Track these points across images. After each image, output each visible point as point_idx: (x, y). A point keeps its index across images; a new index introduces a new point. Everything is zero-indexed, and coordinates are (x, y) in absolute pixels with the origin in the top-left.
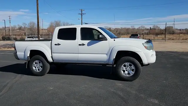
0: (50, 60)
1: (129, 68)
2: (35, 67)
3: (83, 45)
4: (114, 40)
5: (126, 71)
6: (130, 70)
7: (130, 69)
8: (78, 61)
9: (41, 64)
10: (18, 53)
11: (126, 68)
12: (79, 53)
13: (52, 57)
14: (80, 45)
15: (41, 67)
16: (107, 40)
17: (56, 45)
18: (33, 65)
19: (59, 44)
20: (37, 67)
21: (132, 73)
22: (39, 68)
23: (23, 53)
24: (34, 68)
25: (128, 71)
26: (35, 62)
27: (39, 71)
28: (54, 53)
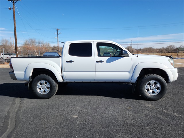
0: (60, 79)
1: (153, 86)
2: (40, 89)
3: (102, 62)
4: (137, 56)
5: (151, 89)
6: (155, 89)
7: (155, 87)
8: (95, 80)
9: (48, 85)
10: (15, 72)
11: (150, 87)
12: (96, 71)
13: (62, 76)
14: (97, 62)
15: (48, 88)
16: (129, 56)
17: (67, 62)
18: (37, 86)
19: (71, 62)
20: (43, 89)
21: (157, 92)
22: (45, 90)
23: (24, 73)
24: (38, 90)
25: (153, 90)
26: (40, 82)
27: (44, 93)
28: (65, 71)
